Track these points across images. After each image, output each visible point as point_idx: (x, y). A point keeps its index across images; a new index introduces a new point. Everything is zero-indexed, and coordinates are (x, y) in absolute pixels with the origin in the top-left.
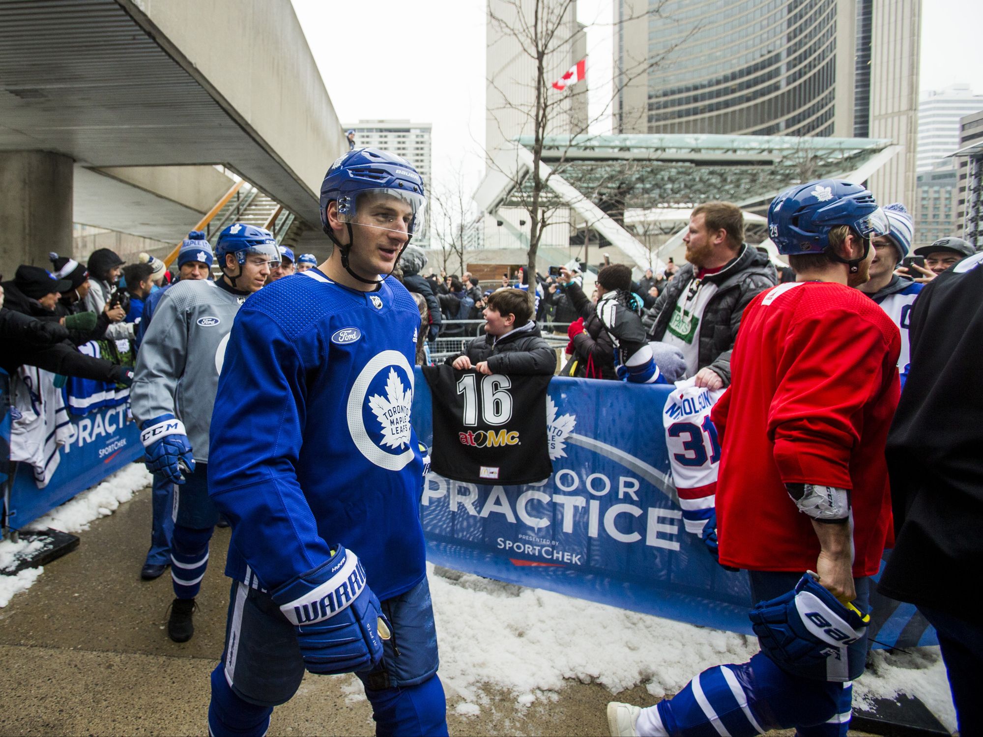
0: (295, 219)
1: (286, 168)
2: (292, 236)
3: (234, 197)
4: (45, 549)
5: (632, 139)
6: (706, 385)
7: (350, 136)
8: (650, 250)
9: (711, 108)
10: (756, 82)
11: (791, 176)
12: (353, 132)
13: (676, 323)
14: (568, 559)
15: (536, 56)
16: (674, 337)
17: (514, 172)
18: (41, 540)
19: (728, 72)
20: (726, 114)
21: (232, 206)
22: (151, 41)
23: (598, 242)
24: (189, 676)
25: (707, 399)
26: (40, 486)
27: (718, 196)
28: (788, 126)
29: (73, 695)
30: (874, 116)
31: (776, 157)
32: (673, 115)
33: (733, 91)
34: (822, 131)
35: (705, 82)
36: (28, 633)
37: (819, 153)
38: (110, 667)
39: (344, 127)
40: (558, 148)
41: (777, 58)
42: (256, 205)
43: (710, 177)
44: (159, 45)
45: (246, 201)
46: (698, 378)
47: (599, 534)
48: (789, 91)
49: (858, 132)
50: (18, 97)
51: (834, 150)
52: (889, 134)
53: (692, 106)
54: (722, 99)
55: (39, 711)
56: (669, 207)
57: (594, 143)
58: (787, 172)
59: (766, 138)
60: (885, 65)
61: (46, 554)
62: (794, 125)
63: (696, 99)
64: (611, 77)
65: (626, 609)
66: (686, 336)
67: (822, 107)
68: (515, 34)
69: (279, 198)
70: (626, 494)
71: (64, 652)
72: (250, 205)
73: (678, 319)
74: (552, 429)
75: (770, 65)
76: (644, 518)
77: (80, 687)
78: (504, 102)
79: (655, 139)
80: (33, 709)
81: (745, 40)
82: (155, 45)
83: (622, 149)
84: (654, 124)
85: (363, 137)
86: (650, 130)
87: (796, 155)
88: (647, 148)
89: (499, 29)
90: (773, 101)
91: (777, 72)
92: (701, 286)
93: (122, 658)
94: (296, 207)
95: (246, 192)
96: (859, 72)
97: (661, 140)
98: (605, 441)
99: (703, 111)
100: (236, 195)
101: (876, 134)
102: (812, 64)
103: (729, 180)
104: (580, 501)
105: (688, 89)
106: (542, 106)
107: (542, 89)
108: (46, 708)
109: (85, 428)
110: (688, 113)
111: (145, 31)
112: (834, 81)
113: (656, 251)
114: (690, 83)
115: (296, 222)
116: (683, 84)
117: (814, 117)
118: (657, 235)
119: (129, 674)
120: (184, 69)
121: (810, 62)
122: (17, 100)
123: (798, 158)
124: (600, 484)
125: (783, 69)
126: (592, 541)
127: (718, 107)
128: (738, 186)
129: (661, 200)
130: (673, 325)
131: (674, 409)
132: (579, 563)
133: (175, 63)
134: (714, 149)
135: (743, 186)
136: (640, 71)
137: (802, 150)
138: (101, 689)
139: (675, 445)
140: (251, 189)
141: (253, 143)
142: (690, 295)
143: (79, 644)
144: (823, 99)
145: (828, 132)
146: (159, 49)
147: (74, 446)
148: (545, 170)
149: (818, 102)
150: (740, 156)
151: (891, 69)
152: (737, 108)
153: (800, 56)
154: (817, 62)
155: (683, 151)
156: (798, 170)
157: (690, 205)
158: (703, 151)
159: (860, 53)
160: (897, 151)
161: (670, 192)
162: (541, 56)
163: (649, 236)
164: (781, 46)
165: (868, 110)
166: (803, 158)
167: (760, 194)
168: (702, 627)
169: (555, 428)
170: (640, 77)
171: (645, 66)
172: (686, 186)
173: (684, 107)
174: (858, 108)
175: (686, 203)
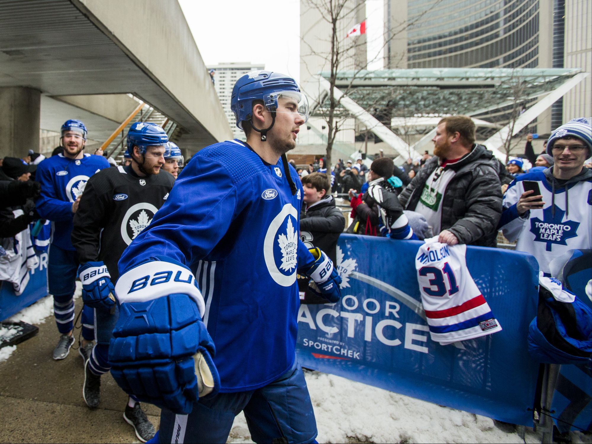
0: (177, 127)
1: (171, 95)
2: (175, 137)
3: (139, 113)
4: (18, 334)
5: (396, 73)
6: (446, 242)
7: (212, 74)
8: (409, 145)
9: (451, 51)
10: (482, 32)
11: (507, 95)
12: (214, 71)
13: (426, 197)
14: (350, 355)
15: (331, 20)
16: (424, 206)
17: (317, 96)
18: (15, 329)
19: (463, 26)
20: (461, 54)
21: (137, 118)
22: (86, 19)
23: (374, 139)
24: (102, 422)
25: (446, 251)
26: (17, 294)
27: (456, 109)
28: (505, 61)
29: (31, 430)
30: (568, 53)
31: (496, 82)
32: (424, 56)
33: (466, 39)
34: (529, 64)
35: (447, 34)
36: (6, 388)
37: (528, 79)
38: (53, 412)
39: (208, 67)
40: (347, 79)
41: (497, 16)
42: (153, 118)
43: (451, 96)
44: (91, 22)
45: (147, 115)
46: (440, 237)
47: (372, 339)
48: (506, 38)
49: (556, 64)
50: (8, 56)
51: (538, 77)
52: (579, 65)
53: (438, 49)
54: (458, 44)
55: (10, 439)
56: (422, 116)
57: (372, 75)
58: (505, 92)
59: (489, 69)
60: (575, 18)
61: (18, 338)
62: (509, 60)
63: (440, 45)
64: (382, 33)
65: (390, 391)
66: (433, 206)
67: (530, 48)
68: (318, 8)
69: (166, 113)
70: (391, 314)
71: (27, 401)
72: (149, 118)
73: (427, 194)
74: (340, 268)
75: (492, 21)
76: (403, 330)
77: (35, 425)
78: (310, 51)
79: (412, 72)
80: (6, 437)
81: (475, 4)
82: (89, 22)
83: (390, 79)
84: (411, 62)
85: (221, 73)
86: (409, 67)
87: (511, 81)
88: (407, 78)
89: (307, 4)
90: (494, 45)
91: (497, 26)
92: (443, 172)
93: (62, 407)
94: (177, 119)
95: (146, 110)
96: (556, 23)
97: (417, 72)
98: (376, 277)
99: (445, 52)
100: (140, 112)
101: (569, 66)
102: (522, 19)
103: (464, 98)
104: (359, 317)
105: (435, 39)
106: (335, 52)
107: (335, 43)
108: (14, 437)
109: (44, 258)
110: (435, 54)
111: (82, 13)
112: (538, 30)
113: (413, 146)
114: (436, 34)
115: (178, 128)
116: (431, 35)
117: (524, 55)
118: (414, 135)
119: (66, 418)
120: (106, 36)
121: (521, 18)
122: (7, 57)
123: (513, 82)
124: (373, 306)
125: (502, 23)
126: (367, 344)
127: (456, 49)
128: (470, 102)
129: (416, 112)
130: (423, 198)
131: (423, 257)
132: (358, 358)
133: (101, 32)
134: (453, 78)
135: (473, 102)
136: (401, 29)
137: (515, 77)
138: (47, 427)
139: (424, 281)
140: (149, 108)
141: (150, 80)
142: (436, 177)
143: (35, 396)
144: (530, 42)
145: (534, 64)
146: (91, 24)
147: (37, 270)
148: (338, 93)
149: (527, 45)
150: (471, 82)
151: (580, 21)
152: (469, 50)
153: (513, 14)
154: (525, 18)
155: (432, 79)
156: (512, 91)
157: (436, 115)
158: (445, 79)
159: (557, 11)
160: (585, 77)
161: (422, 106)
162: (334, 21)
163: (408, 135)
164: (500, 8)
165: (563, 49)
166: (516, 82)
167: (486, 107)
168: (444, 407)
169: (342, 268)
170: (401, 33)
171: (405, 25)
172: (434, 102)
173: (432, 50)
174: (556, 48)
175: (434, 113)
